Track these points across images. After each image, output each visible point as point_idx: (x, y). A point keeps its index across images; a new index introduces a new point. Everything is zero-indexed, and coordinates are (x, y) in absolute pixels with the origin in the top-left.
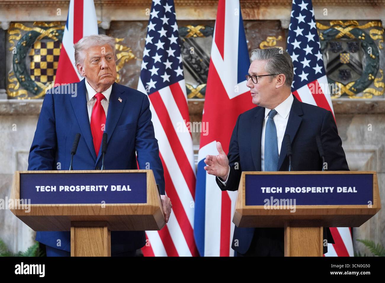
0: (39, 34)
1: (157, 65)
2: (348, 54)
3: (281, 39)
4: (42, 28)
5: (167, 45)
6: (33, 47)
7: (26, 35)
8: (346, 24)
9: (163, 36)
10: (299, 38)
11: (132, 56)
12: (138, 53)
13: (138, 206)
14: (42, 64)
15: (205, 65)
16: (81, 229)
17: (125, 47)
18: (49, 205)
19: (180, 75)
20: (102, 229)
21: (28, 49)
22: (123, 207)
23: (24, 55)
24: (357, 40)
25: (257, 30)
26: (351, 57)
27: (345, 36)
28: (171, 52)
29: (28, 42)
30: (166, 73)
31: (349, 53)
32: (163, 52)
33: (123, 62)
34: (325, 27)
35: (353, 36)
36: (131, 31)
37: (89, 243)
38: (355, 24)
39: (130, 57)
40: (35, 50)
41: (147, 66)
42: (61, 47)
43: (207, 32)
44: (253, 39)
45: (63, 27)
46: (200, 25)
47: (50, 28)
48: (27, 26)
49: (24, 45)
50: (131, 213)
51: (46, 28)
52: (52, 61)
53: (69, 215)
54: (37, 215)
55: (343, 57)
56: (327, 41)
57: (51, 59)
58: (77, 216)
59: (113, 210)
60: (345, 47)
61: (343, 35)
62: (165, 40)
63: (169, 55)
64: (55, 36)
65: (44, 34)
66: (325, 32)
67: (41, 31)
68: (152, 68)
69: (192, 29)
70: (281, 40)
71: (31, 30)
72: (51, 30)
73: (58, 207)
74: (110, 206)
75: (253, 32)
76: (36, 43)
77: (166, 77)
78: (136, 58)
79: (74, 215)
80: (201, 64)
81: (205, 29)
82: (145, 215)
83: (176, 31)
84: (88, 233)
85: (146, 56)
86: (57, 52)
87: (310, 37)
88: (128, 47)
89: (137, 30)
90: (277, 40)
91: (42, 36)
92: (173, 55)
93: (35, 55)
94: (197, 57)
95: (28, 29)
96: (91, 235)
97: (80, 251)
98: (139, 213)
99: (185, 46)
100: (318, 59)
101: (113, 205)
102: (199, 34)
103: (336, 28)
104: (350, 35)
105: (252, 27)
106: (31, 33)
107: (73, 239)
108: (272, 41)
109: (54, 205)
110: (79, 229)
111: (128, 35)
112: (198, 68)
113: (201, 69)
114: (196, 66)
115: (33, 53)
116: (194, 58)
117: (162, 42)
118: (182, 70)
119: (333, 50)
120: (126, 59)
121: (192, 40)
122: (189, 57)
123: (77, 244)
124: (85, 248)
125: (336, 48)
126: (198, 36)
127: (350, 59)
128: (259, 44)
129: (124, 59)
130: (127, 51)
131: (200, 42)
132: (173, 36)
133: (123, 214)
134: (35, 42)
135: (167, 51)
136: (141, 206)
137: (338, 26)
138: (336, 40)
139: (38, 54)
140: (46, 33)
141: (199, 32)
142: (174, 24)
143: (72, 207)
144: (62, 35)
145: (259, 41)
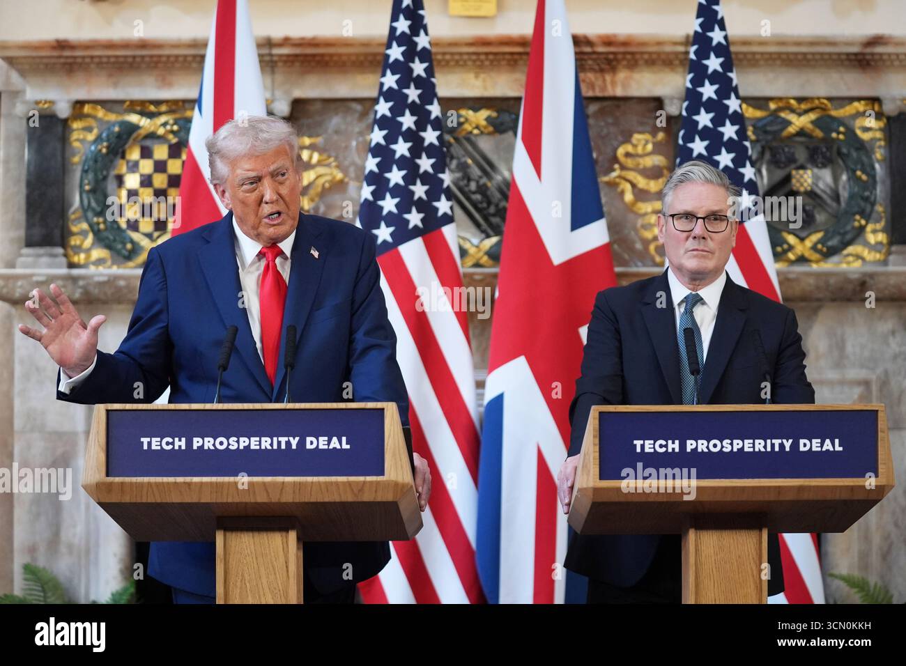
0: (135, 127)
1: (396, 191)
2: (809, 172)
3: (662, 139)
4: (143, 114)
5: (418, 148)
6: (123, 157)
7: (109, 129)
8: (804, 106)
9: (409, 129)
10: (705, 134)
11: (339, 176)
12: (352, 169)
13: (364, 482)
14: (143, 193)
15: (498, 195)
16: (239, 534)
17: (324, 156)
18: (171, 479)
19: (445, 214)
20: (284, 534)
21: (112, 161)
22: (331, 483)
23: (105, 173)
24: (828, 141)
25: (610, 120)
26: (817, 178)
27: (801, 132)
28: (425, 164)
29: (113, 145)
30: (414, 210)
31: (810, 169)
32: (409, 165)
33: (319, 189)
34: (759, 114)
35: (819, 133)
36: (335, 121)
37: (256, 566)
38: (823, 106)
39: (334, 178)
40: (128, 162)
41: (373, 193)
42: (184, 157)
43: (502, 124)
44: (603, 138)
45: (188, 114)
46: (488, 107)
47: (160, 114)
48: (110, 110)
49: (104, 151)
50: (349, 498)
51: (151, 115)
52: (164, 186)
53: (214, 501)
54: (144, 501)
55: (798, 176)
56: (763, 143)
57: (162, 183)
58: (231, 503)
59: (311, 491)
60: (801, 155)
61: (797, 129)
62: (413, 137)
63: (422, 171)
64: (172, 132)
65: (148, 126)
66: (760, 124)
67: (140, 120)
68: (383, 198)
69: (469, 117)
70: (664, 142)
71: (120, 118)
72: (163, 119)
73: (189, 484)
74: (303, 483)
75: (602, 124)
76: (131, 147)
77: (415, 218)
78: (346, 180)
79: (225, 501)
80: (489, 193)
81: (498, 117)
82: (379, 502)
83: (437, 117)
84: (254, 543)
85: (371, 172)
86: (175, 167)
87: (729, 131)
88: (329, 157)
89: (349, 119)
90: (655, 140)
91: (142, 132)
92: (430, 170)
93: (128, 172)
94: (481, 177)
95: (112, 117)
96: (261, 547)
97: (236, 581)
98: (367, 497)
99: (455, 154)
100: (746, 179)
101: (309, 479)
102: (485, 127)
103: (783, 115)
104: (813, 131)
105: (601, 113)
106: (120, 126)
107: (222, 557)
108: (643, 142)
109: (180, 479)
110: (234, 534)
111: (330, 131)
112: (481, 203)
113: (489, 203)
114: (478, 197)
115: (124, 169)
116: (474, 180)
117: (406, 141)
118: (450, 203)
119: (775, 163)
120: (326, 182)
121: (468, 140)
122: (463, 178)
123: (230, 567)
124: (246, 576)
125: (783, 159)
126: (482, 133)
127: (813, 183)
128: (615, 150)
129: (321, 181)
130: (328, 165)
131: (485, 144)
132: (429, 128)
133: (333, 501)
134: (127, 146)
135: (418, 161)
136: (371, 482)
137: (788, 112)
138: (782, 140)
139: (134, 172)
140: (151, 126)
141: (484, 123)
142: (431, 103)
143: (220, 483)
144: (188, 131)
145: (615, 143)
